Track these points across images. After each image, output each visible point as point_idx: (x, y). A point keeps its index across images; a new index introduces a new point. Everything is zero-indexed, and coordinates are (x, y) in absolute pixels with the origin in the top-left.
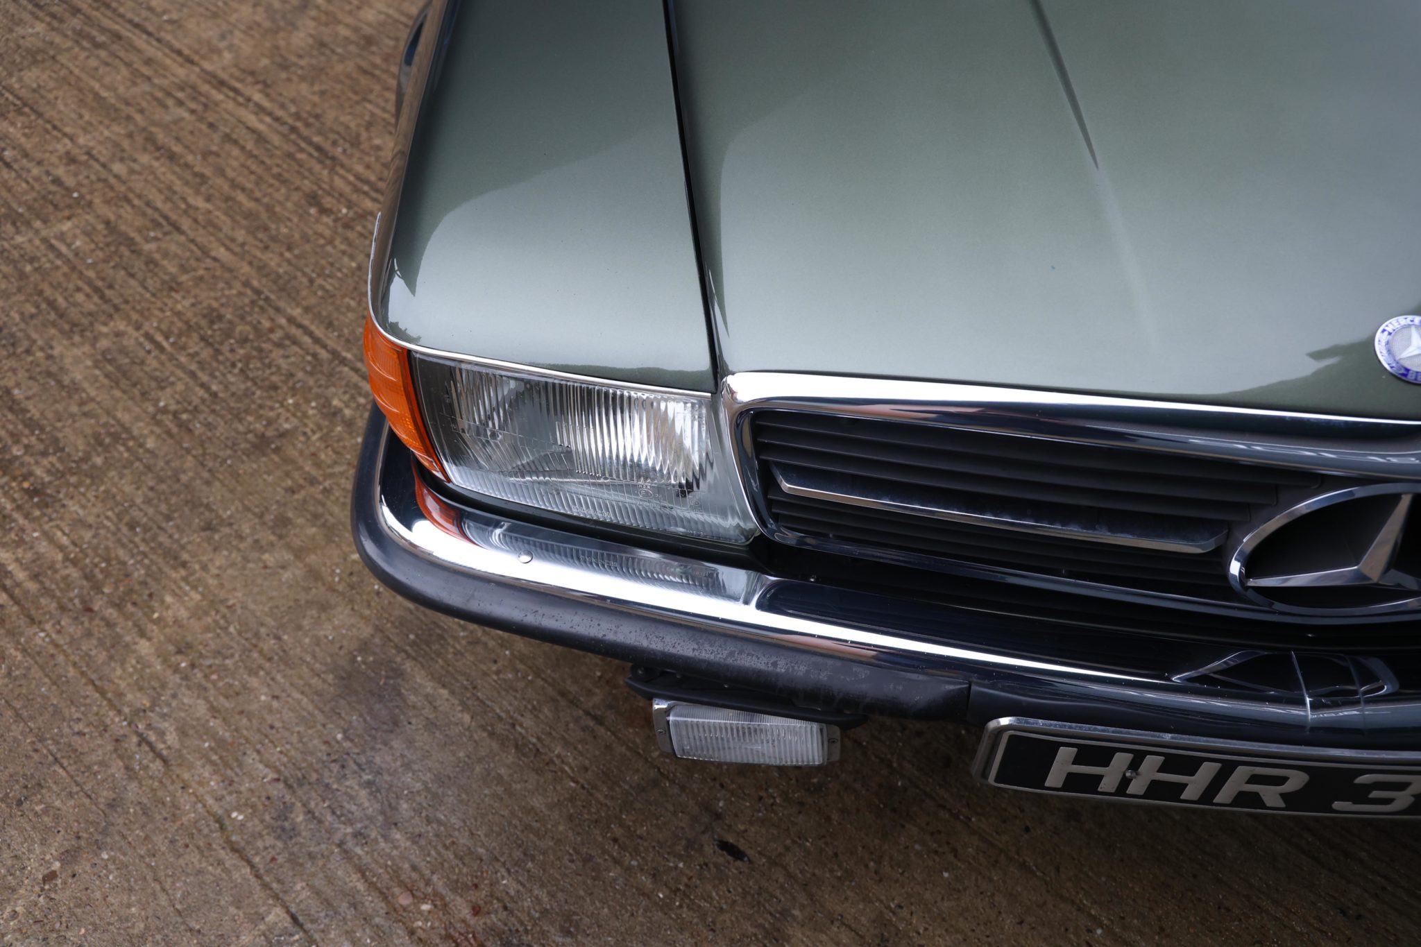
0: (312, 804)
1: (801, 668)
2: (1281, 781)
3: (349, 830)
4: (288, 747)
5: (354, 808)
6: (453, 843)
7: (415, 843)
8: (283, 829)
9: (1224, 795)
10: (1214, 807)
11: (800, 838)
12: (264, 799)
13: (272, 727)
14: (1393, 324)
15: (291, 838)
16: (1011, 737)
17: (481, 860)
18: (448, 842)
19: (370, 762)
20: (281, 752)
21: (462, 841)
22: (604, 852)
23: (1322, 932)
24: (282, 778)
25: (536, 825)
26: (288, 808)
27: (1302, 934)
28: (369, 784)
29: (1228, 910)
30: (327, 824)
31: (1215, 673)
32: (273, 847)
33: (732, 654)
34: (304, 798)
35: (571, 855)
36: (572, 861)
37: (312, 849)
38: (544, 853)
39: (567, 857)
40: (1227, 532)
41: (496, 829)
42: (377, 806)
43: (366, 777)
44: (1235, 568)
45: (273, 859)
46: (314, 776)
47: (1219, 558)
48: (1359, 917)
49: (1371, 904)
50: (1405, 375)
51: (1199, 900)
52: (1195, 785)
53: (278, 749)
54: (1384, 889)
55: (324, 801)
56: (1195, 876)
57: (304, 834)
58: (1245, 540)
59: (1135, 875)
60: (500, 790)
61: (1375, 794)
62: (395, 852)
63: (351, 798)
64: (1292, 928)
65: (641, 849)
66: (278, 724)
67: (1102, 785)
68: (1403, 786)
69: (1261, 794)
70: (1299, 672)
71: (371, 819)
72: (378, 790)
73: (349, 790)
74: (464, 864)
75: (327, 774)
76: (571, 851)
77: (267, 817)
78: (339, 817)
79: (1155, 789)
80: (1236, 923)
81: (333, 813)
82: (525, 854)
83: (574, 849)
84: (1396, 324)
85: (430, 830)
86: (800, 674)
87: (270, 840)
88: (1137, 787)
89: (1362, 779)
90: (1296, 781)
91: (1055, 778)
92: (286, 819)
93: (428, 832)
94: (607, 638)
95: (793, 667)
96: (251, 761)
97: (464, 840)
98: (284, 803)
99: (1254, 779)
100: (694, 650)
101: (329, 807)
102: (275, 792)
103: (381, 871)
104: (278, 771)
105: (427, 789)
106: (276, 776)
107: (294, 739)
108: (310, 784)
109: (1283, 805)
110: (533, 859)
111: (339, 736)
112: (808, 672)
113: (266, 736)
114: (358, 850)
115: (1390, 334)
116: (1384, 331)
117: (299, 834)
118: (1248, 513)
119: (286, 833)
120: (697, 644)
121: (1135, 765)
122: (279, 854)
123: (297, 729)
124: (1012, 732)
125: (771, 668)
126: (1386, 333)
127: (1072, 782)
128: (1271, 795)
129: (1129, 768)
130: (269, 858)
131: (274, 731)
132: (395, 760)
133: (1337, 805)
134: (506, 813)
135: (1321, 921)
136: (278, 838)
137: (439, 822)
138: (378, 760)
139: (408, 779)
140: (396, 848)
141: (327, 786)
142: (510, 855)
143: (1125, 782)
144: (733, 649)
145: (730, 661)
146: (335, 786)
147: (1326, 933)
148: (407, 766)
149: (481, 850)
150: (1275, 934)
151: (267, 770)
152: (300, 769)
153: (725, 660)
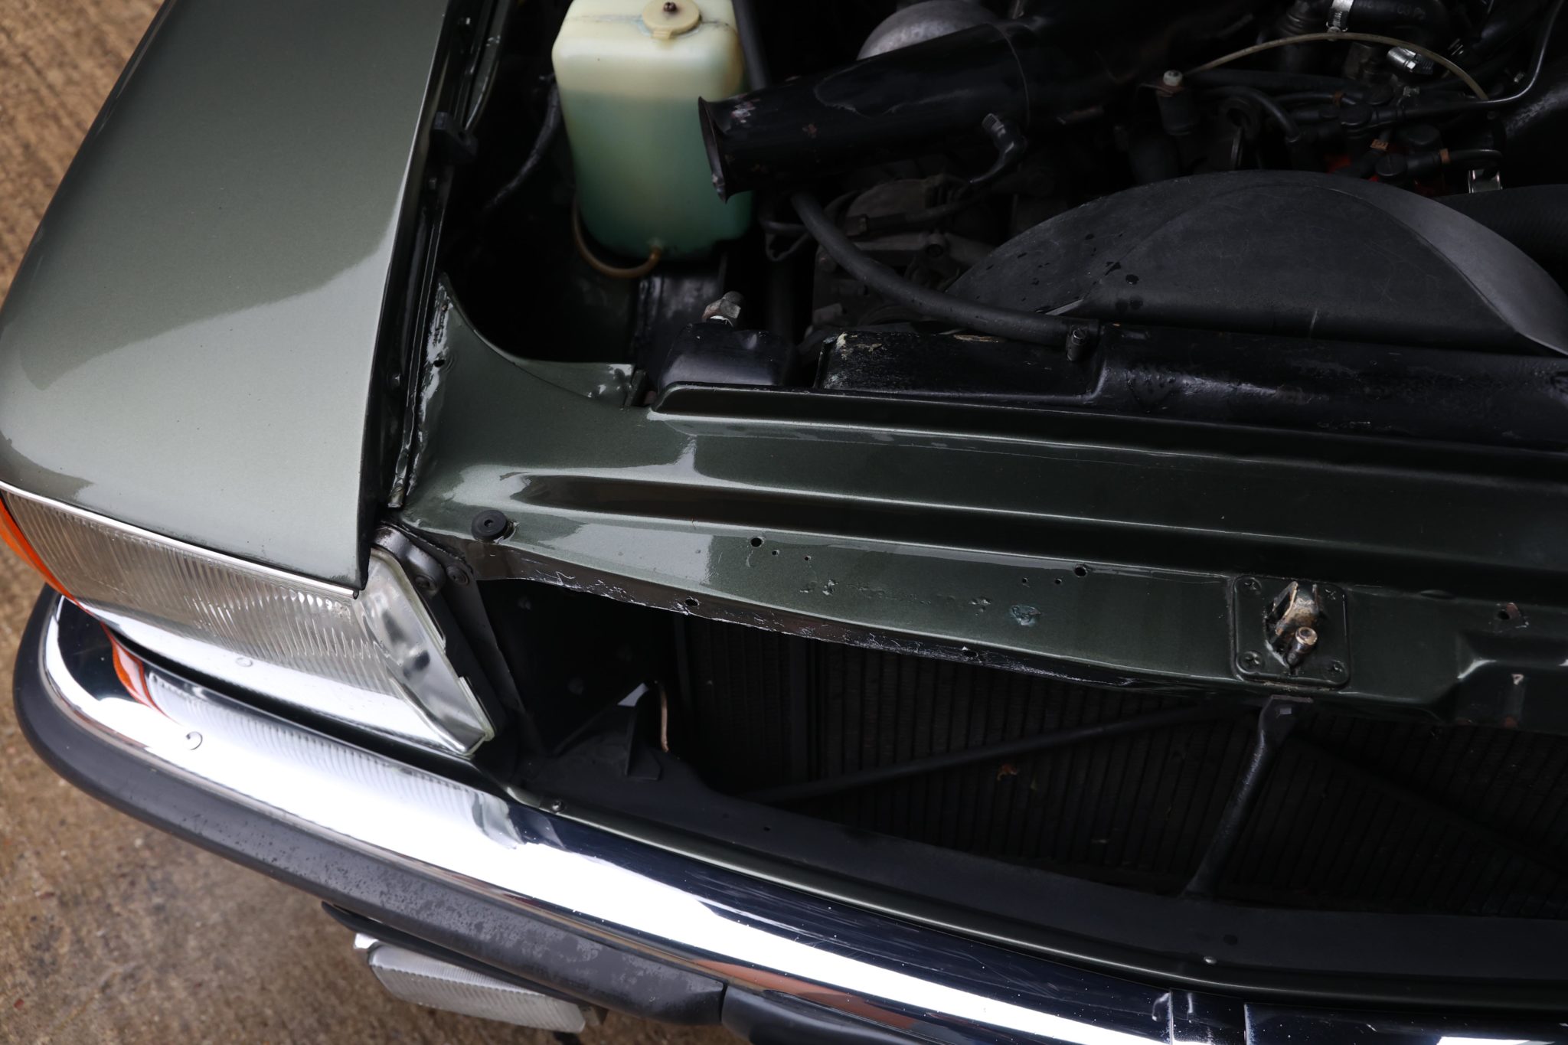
0: (84, 932)
1: (512, 935)
3: (120, 969)
4: (76, 850)
5: (132, 941)
6: (238, 998)
7: (194, 994)
8: (41, 961)
12: (28, 919)
13: (63, 823)
15: (47, 975)
17: (265, 1025)
18: (232, 996)
19: (167, 879)
20: (65, 858)
21: (250, 997)
22: (416, 1028)
24: (58, 892)
25: (342, 983)
26: (55, 933)
28: (159, 909)
30: (95, 958)
32: (22, 985)
33: (427, 906)
34: (77, 923)
35: (373, 1028)
36: (373, 1037)
37: (68, 992)
38: (342, 1022)
39: (369, 1031)
41: (293, 984)
42: (159, 940)
43: (157, 900)
45: (19, 1003)
46: (97, 893)
53: (63, 853)
55: (99, 928)
57: (64, 970)
60: (310, 931)
62: (167, 1005)
63: (134, 926)
65: (461, 1027)
66: (71, 820)
71: (148, 956)
72: (166, 920)
73: (132, 916)
74: (244, 1028)
75: (111, 892)
76: (376, 1024)
77: (27, 945)
78: (111, 951)
81: (107, 944)
82: (319, 1021)
83: (380, 1020)
85: (213, 980)
86: (509, 945)
87: (22, 976)
92: (48, 949)
93: (211, 980)
95: (502, 934)
96: (26, 866)
97: (251, 994)
98: (52, 927)
100: (382, 893)
101: (104, 937)
102: (45, 912)
103: (143, 1028)
104: (55, 883)
105: (226, 923)
106: (49, 888)
107: (86, 841)
108: (88, 903)
110: (327, 1028)
111: (139, 842)
112: (520, 942)
113: (54, 834)
114: (124, 999)
117: (57, 971)
119: (42, 968)
120: (388, 885)
122: (28, 995)
123: (92, 828)
125: (473, 933)
130: (14, 1000)
131: (64, 829)
132: (195, 880)
134: (309, 963)
136: (32, 973)
137: (230, 970)
138: (176, 878)
139: (205, 906)
140: (169, 998)
141: (109, 907)
142: (301, 1023)
144: (430, 898)
145: (423, 917)
146: (116, 909)
148: (209, 890)
149: (269, 1012)
151: (42, 881)
152: (82, 882)
153: (418, 912)
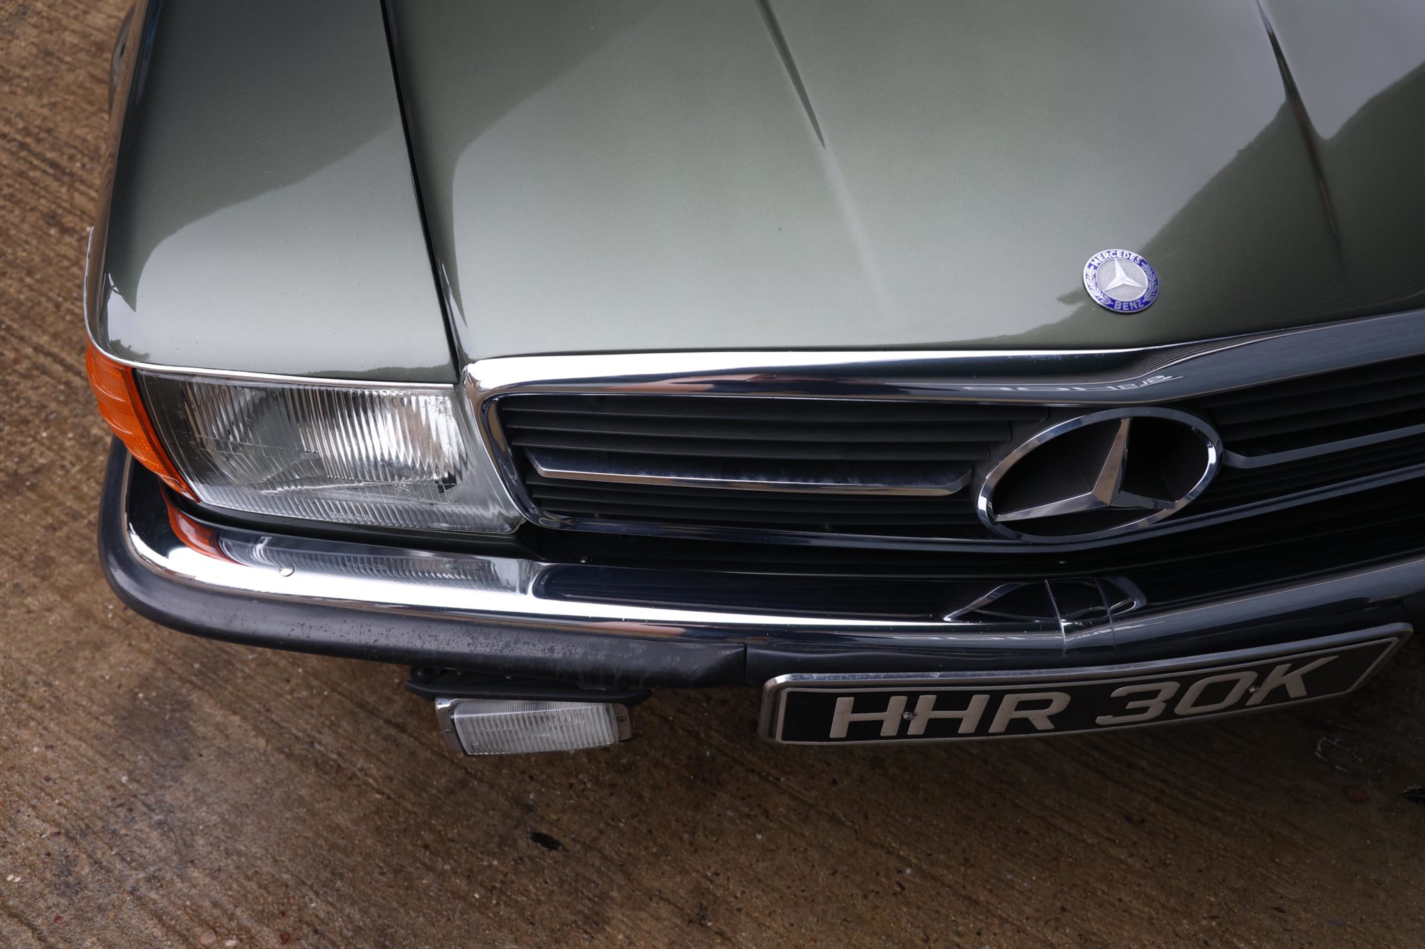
0: (99, 854)
1: (578, 650)
2: (1046, 704)
3: (141, 875)
4: (67, 797)
5: (145, 851)
6: (256, 872)
7: (214, 878)
8: (67, 885)
9: (998, 725)
10: (990, 737)
11: (613, 820)
12: (43, 856)
13: (48, 779)
14: (1097, 258)
15: (77, 893)
16: (790, 694)
17: (287, 886)
18: (250, 873)
19: (160, 802)
20: (60, 804)
21: (265, 869)
22: (416, 860)
23: (1108, 839)
24: (63, 831)
25: (341, 842)
26: (71, 862)
27: (1093, 845)
28: (160, 824)
29: (1026, 833)
30: (116, 872)
31: (981, 608)
32: (57, 905)
33: (507, 645)
34: (90, 849)
35: (381, 868)
36: (383, 874)
37: (101, 901)
38: (353, 870)
39: (377, 870)
40: (971, 470)
41: (300, 852)
42: (172, 846)
43: (156, 818)
44: (982, 503)
45: (58, 918)
46: (99, 824)
47: (968, 496)
48: (1143, 821)
49: (1153, 807)
50: (1113, 306)
51: (1000, 827)
52: (969, 718)
53: (57, 801)
54: (1163, 792)
55: (111, 849)
56: (994, 805)
57: (91, 886)
58: (987, 478)
59: (939, 812)
60: (302, 811)
61: (1131, 705)
62: (193, 891)
63: (141, 841)
64: (1084, 841)
65: (453, 852)
66: (54, 776)
67: (883, 730)
68: (1153, 694)
69: (1031, 719)
70: (1052, 598)
71: (165, 860)
72: (171, 830)
73: (138, 833)
74: (269, 893)
75: (113, 820)
76: (381, 864)
77: (48, 875)
78: (129, 863)
79: (934, 727)
80: (1034, 844)
81: (123, 859)
82: (333, 874)
83: (384, 861)
84: (1101, 258)
85: (230, 864)
86: (578, 657)
87: (53, 899)
88: (916, 727)
89: (1117, 693)
90: (1060, 702)
91: (838, 728)
92: (70, 874)
93: (228, 865)
94: (379, 643)
95: (570, 651)
96: (26, 818)
97: (267, 868)
98: (67, 857)
99: (1022, 706)
100: (469, 644)
101: (118, 854)
102: (56, 847)
103: (179, 913)
104: (58, 825)
105: (224, 821)
106: (55, 830)
107: (74, 788)
108: (94, 833)
109: (1052, 727)
110: (341, 877)
111: (124, 779)
112: (585, 653)
113: (42, 789)
114: (153, 895)
115: (1096, 268)
116: (1090, 265)
117: (86, 887)
118: (987, 451)
119: (69, 886)
120: (472, 638)
121: (911, 706)
122: (64, 912)
123: (76, 777)
124: (789, 689)
125: (548, 655)
126: (1092, 267)
127: (856, 730)
128: (1039, 719)
129: (905, 711)
130: (53, 917)
131: (51, 783)
132: (187, 796)
133: (1100, 720)
134: (310, 834)
135: (1109, 829)
136: (63, 894)
137: (239, 854)
138: (168, 798)
139: (202, 812)
140: (194, 886)
141: (114, 832)
142: (317, 877)
143: (904, 724)
144: (508, 639)
145: (506, 652)
146: (123, 832)
147: (1114, 841)
148: (201, 800)
149: (286, 876)
150: (1069, 849)
151: (45, 825)
152: (82, 819)
153: (501, 651)
